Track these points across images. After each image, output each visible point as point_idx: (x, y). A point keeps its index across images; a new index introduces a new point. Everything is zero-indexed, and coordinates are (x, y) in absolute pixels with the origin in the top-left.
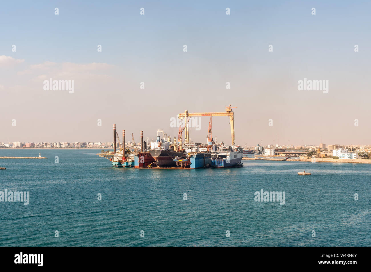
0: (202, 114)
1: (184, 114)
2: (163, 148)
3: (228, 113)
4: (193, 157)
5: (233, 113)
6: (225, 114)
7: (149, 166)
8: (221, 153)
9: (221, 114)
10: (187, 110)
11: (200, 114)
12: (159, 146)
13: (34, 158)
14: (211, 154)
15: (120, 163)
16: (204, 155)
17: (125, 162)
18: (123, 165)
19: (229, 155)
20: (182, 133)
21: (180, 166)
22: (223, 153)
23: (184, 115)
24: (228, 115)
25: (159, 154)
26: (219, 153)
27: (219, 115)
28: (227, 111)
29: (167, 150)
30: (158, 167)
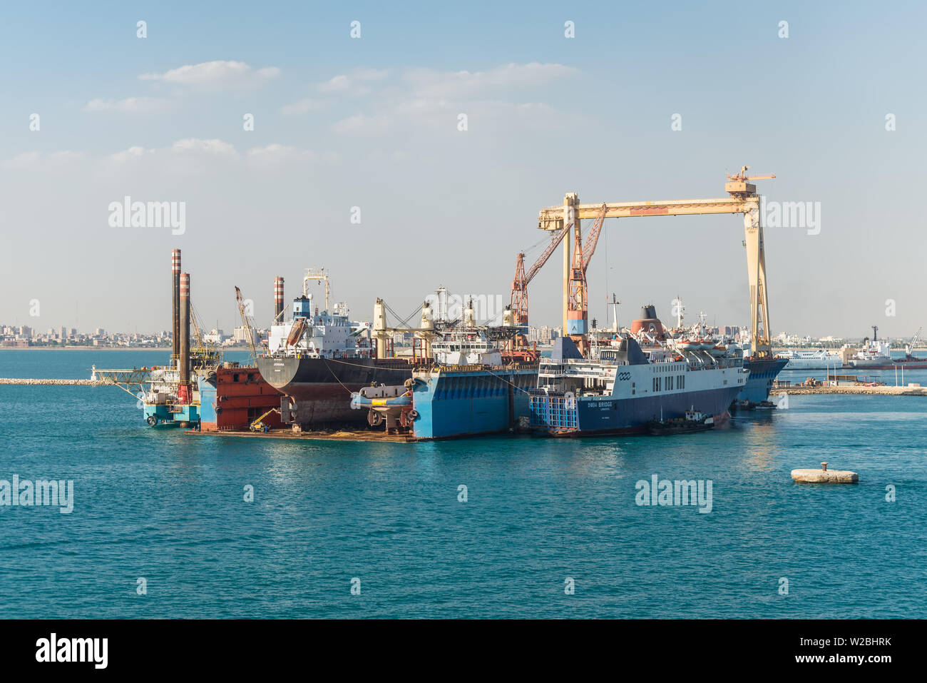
0: (632, 208)
1: (562, 208)
2: (312, 346)
3: (737, 200)
4: (426, 389)
5: (756, 199)
6: (724, 204)
7: (257, 425)
8: (588, 370)
9: (707, 204)
10: (571, 195)
11: (625, 208)
12: (292, 338)
13: (72, 382)
14: (540, 375)
15: (164, 410)
16: (512, 380)
17: (186, 407)
18: (177, 417)
19: (614, 379)
20: (524, 286)
21: (381, 428)
22: (595, 370)
23: (561, 215)
24: (734, 208)
25: (291, 373)
26: (578, 369)
27: (699, 210)
28: (733, 193)
29: (329, 357)
30: (296, 429)
